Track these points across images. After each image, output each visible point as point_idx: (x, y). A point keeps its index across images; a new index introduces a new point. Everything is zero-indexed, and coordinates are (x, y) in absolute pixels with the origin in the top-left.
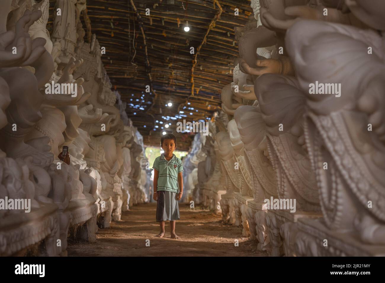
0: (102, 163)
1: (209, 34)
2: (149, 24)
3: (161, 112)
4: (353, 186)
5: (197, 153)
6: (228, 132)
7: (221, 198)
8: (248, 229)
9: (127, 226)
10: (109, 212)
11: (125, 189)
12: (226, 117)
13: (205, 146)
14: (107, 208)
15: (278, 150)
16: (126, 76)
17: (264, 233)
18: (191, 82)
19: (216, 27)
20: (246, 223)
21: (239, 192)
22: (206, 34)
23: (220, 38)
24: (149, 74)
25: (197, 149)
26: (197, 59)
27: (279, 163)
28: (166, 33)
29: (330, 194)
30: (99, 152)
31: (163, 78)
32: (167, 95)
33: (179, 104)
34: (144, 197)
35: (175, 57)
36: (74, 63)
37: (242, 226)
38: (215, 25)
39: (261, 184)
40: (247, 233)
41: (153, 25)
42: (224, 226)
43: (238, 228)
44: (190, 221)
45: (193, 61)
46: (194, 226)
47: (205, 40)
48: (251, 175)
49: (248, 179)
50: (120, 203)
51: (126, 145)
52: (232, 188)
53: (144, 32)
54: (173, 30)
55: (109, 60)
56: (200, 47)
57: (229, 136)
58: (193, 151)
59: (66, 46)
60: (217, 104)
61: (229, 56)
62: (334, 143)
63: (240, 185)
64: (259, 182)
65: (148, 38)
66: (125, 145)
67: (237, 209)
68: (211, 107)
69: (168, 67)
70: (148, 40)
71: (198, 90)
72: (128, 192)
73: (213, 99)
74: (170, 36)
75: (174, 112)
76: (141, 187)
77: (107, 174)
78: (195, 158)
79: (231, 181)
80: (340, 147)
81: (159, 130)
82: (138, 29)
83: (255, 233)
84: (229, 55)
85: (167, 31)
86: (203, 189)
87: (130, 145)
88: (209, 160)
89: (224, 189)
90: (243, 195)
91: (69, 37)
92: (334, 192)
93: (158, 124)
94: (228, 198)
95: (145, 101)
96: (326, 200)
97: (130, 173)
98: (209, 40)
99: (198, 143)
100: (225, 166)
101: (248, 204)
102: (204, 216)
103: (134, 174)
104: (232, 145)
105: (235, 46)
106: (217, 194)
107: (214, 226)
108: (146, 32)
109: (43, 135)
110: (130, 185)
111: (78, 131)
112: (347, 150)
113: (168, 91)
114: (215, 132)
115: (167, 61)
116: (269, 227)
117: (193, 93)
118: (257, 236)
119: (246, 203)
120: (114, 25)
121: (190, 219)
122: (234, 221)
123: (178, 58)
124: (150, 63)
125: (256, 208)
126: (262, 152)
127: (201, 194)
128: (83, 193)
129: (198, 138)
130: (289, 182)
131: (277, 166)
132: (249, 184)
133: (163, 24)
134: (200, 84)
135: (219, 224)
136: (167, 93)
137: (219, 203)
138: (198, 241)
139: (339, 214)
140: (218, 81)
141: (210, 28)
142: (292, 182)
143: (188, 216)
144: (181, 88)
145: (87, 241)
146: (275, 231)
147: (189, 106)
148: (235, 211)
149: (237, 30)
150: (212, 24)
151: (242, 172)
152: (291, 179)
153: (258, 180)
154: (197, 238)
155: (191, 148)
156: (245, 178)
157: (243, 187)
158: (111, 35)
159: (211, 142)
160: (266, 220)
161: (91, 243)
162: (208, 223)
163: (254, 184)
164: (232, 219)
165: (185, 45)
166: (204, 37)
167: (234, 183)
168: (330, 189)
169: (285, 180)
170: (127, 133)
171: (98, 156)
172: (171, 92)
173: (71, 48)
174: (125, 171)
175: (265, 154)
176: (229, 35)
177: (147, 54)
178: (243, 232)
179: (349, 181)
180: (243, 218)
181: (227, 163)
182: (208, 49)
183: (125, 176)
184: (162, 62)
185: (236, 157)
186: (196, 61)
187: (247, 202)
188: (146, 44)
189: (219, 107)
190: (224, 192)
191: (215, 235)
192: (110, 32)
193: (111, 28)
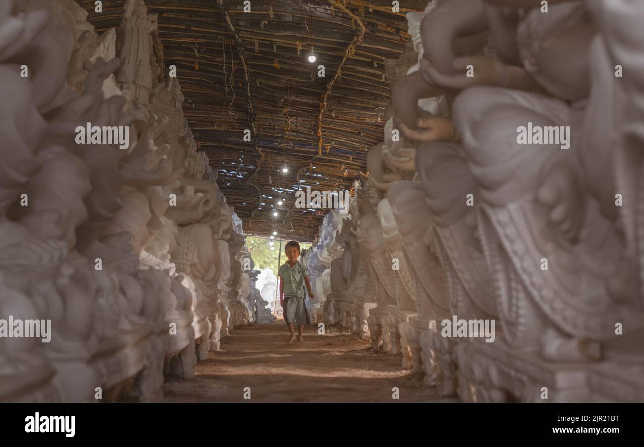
0: (193, 265)
1: (345, 64)
2: (253, 50)
3: (271, 182)
4: (535, 293)
5: (328, 245)
6: (377, 215)
7: (368, 315)
8: (409, 358)
9: (233, 358)
10: (206, 337)
11: (224, 304)
12: (373, 192)
13: (341, 235)
14: (204, 332)
15: (449, 246)
16: (216, 128)
17: (432, 361)
18: (319, 135)
19: (356, 54)
20: (406, 349)
21: (395, 304)
22: (341, 63)
23: (363, 69)
24: (253, 124)
25: (329, 238)
26: (326, 102)
27: (450, 264)
28: (280, 62)
29: (510, 305)
30: (188, 249)
31: (274, 129)
32: (282, 155)
33: (299, 168)
34: (248, 316)
35: (293, 98)
36: (156, 124)
37: (402, 354)
38: (354, 51)
39: (426, 293)
40: (409, 364)
41: (260, 52)
42: (375, 355)
43: (395, 358)
44: (324, 349)
45: (321, 104)
46: (331, 355)
47: (339, 72)
48: (413, 280)
49: (409, 285)
50: (219, 324)
51: (222, 236)
52: (386, 300)
53: (246, 62)
54: (290, 58)
55: (191, 103)
56: (332, 83)
57: (379, 223)
58: (322, 242)
59: (137, 95)
60: (358, 168)
61: (376, 97)
62: (512, 242)
63: (398, 294)
64: (425, 290)
65: (251, 70)
66: (220, 237)
67: (394, 329)
68: (349, 172)
69: (282, 114)
70: (252, 74)
71: (328, 147)
72: (227, 308)
73: (352, 161)
74: (285, 67)
75: (291, 181)
76: (242, 300)
77: (200, 281)
78: (325, 253)
79: (383, 287)
80: (519, 247)
81: (267, 210)
82: (236, 57)
83: (420, 362)
84: (377, 94)
85: (281, 59)
86: (341, 301)
87: (228, 236)
88: (348, 257)
89: (373, 301)
90: (402, 309)
91: (141, 80)
92: (514, 301)
93: (265, 200)
94: (380, 314)
95: (245, 165)
96: (506, 312)
97: (229, 280)
98: (345, 72)
99: (330, 229)
100: (374, 266)
101: (410, 322)
102: (344, 341)
103: (233, 280)
104: (385, 236)
105: (385, 81)
106: (363, 308)
107: (359, 355)
108: (248, 62)
109: (119, 230)
110: (229, 298)
111: (163, 220)
112: (527, 251)
113: (281, 149)
114: (357, 213)
115: (280, 104)
116: (438, 351)
117: (320, 152)
118: (423, 366)
119: (406, 320)
120: (199, 52)
121: (323, 346)
122: (389, 348)
123: (298, 99)
124: (253, 107)
125: (420, 327)
126: (428, 247)
127: (338, 310)
128: (176, 309)
129: (330, 222)
130: (464, 289)
131: (447, 267)
132: (410, 294)
133: (275, 50)
134: (332, 137)
135: (368, 353)
136: (280, 152)
137: (366, 322)
138: (338, 376)
139: (521, 328)
140: (360, 133)
141: (346, 55)
142: (467, 289)
143: (321, 342)
144: (301, 143)
145: (182, 378)
146: (447, 357)
147: (314, 172)
148: (390, 333)
149: (389, 63)
150: (349, 49)
151: (400, 275)
152: (466, 285)
153: (423, 288)
154: (337, 373)
155: (318, 237)
156: (404, 284)
157: (401, 298)
158: (195, 67)
159: (352, 229)
160: (434, 342)
161: (189, 380)
162: (351, 351)
163: (418, 292)
164: (387, 344)
165: (308, 81)
166: (337, 69)
167: (388, 292)
168: (510, 297)
169: (459, 287)
170: (224, 218)
171: (187, 254)
172: (287, 150)
173: (144, 96)
174: (223, 277)
175: (432, 250)
176: (376, 66)
177: (249, 94)
178: (402, 363)
179: (530, 288)
180: (403, 342)
181: (377, 262)
182: (344, 86)
183: (222, 283)
184: (274, 106)
185: (391, 254)
186: (325, 104)
187: (408, 319)
188: (248, 79)
189: (361, 173)
190: (374, 305)
191: (363, 368)
192: (193, 63)
193: (194, 57)
